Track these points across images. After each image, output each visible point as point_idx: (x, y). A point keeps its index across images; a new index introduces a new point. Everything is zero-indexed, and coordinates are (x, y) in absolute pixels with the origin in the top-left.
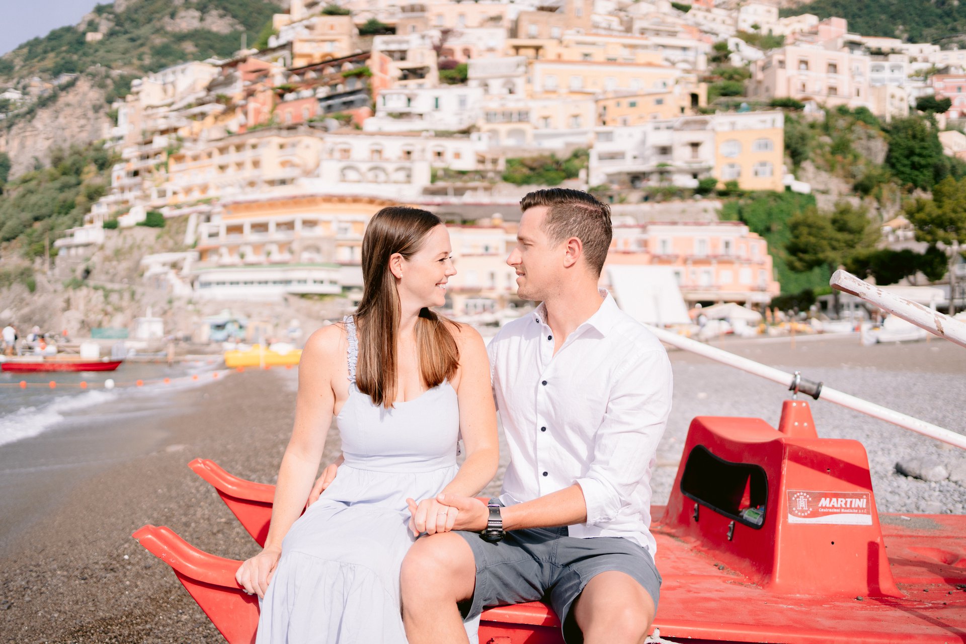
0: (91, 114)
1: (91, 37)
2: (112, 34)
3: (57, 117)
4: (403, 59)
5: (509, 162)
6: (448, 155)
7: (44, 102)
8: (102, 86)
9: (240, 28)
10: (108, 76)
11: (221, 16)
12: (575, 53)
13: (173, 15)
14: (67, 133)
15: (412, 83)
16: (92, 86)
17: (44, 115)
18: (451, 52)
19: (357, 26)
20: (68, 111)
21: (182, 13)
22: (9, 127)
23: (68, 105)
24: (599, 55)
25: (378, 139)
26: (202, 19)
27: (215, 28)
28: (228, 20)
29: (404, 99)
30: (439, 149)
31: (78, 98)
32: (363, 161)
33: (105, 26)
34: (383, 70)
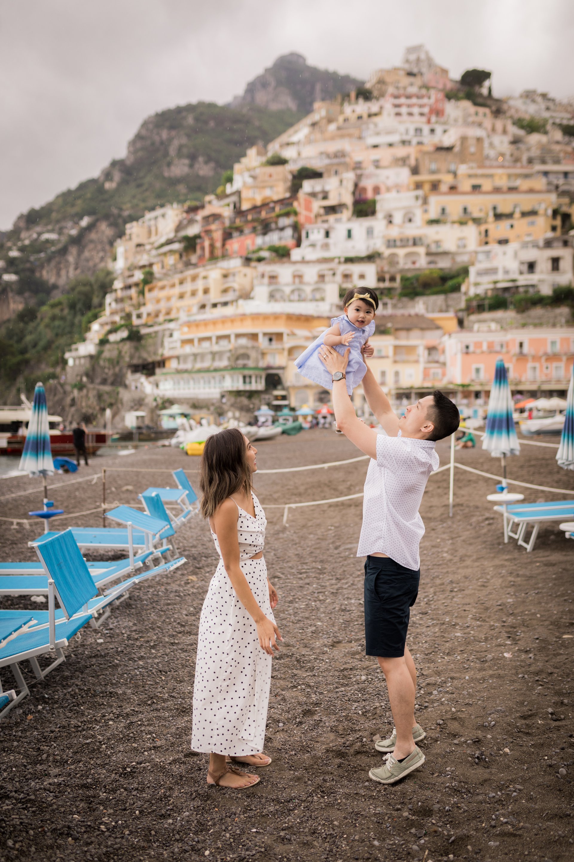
1: (108, 186)
2: (123, 183)
3: (82, 252)
4: (325, 198)
5: (404, 279)
6: (355, 277)
7: (75, 242)
10: (120, 216)
11: (206, 163)
12: (466, 185)
13: (169, 164)
14: (91, 264)
15: (332, 218)
16: (108, 226)
17: (74, 251)
18: (364, 190)
19: (291, 172)
20: (91, 246)
21: (175, 162)
22: (49, 261)
23: (91, 241)
24: (487, 185)
25: (299, 267)
27: (201, 173)
28: (211, 165)
29: (322, 233)
30: (347, 272)
31: (99, 235)
32: (287, 285)
33: (117, 176)
34: (308, 208)
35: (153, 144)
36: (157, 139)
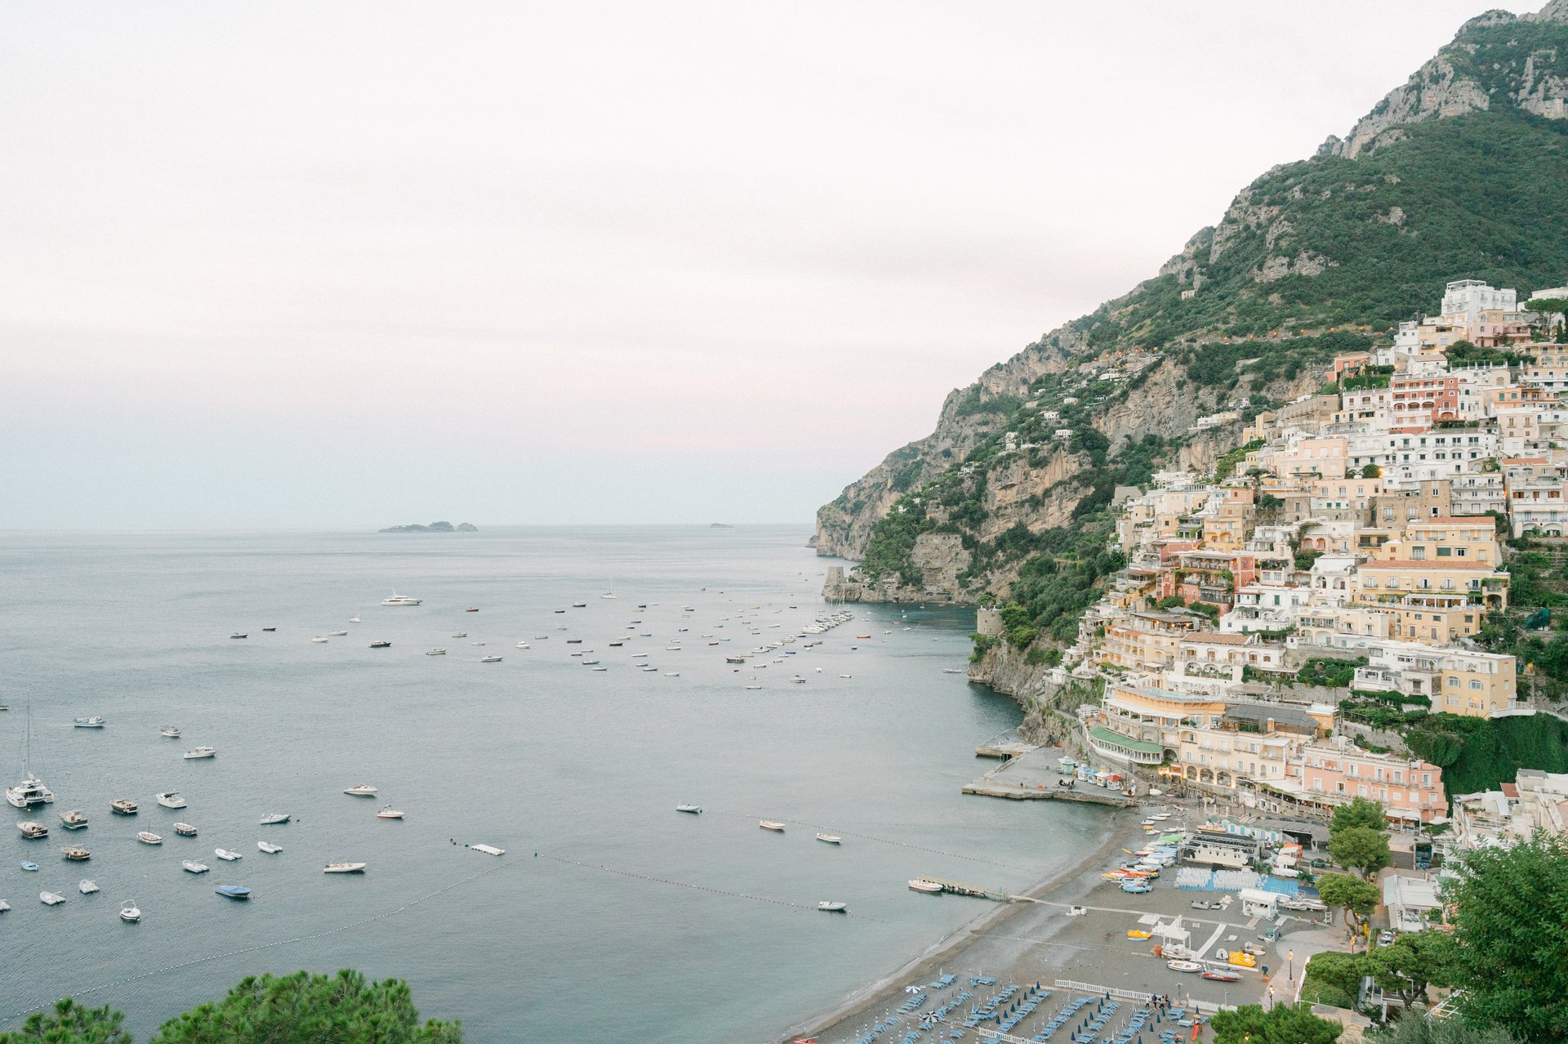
0: (1175, 391)
1: (1185, 295)
2: (1204, 289)
3: (1146, 397)
7: (1137, 383)
8: (1185, 361)
9: (1334, 264)
11: (1311, 259)
13: (1260, 268)
14: (1155, 411)
16: (1176, 365)
17: (1135, 396)
20: (1155, 389)
21: (1269, 263)
22: (1107, 410)
23: (1156, 384)
26: (1291, 265)
27: (1304, 273)
28: (1321, 258)
31: (1163, 377)
33: (1199, 279)
35: (1247, 228)
36: (1252, 221)
